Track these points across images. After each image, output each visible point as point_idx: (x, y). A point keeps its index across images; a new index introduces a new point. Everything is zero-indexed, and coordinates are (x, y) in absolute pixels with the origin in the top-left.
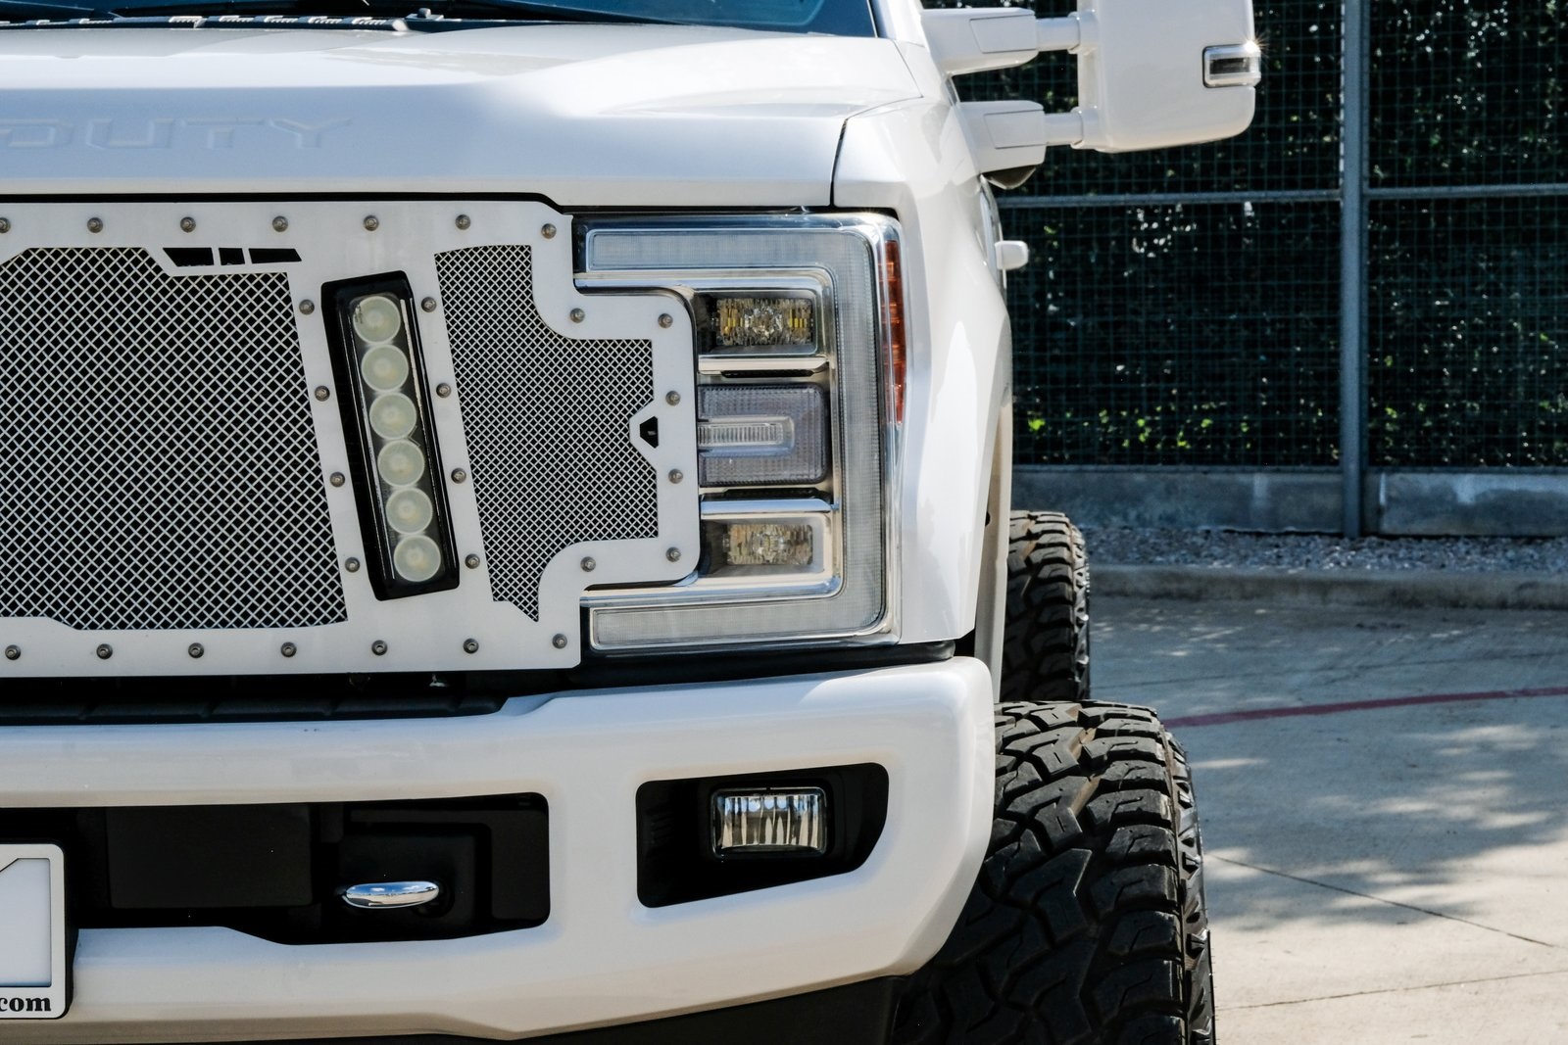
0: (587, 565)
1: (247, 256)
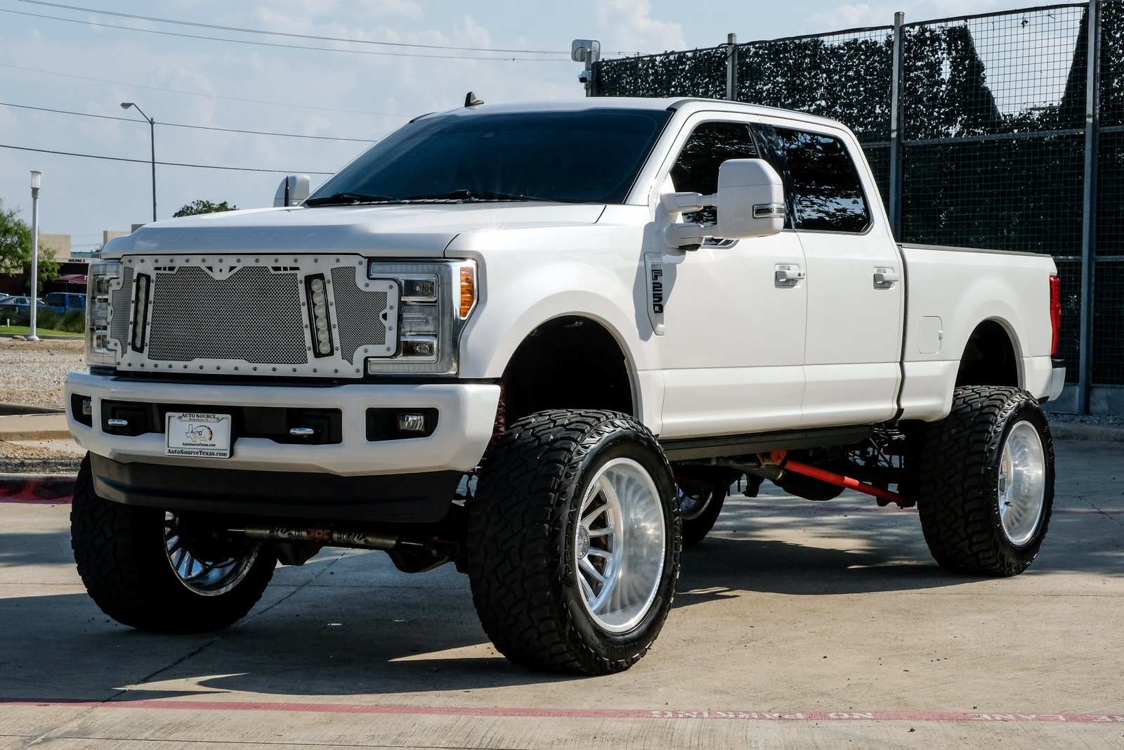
0: (366, 351)
1: (289, 269)
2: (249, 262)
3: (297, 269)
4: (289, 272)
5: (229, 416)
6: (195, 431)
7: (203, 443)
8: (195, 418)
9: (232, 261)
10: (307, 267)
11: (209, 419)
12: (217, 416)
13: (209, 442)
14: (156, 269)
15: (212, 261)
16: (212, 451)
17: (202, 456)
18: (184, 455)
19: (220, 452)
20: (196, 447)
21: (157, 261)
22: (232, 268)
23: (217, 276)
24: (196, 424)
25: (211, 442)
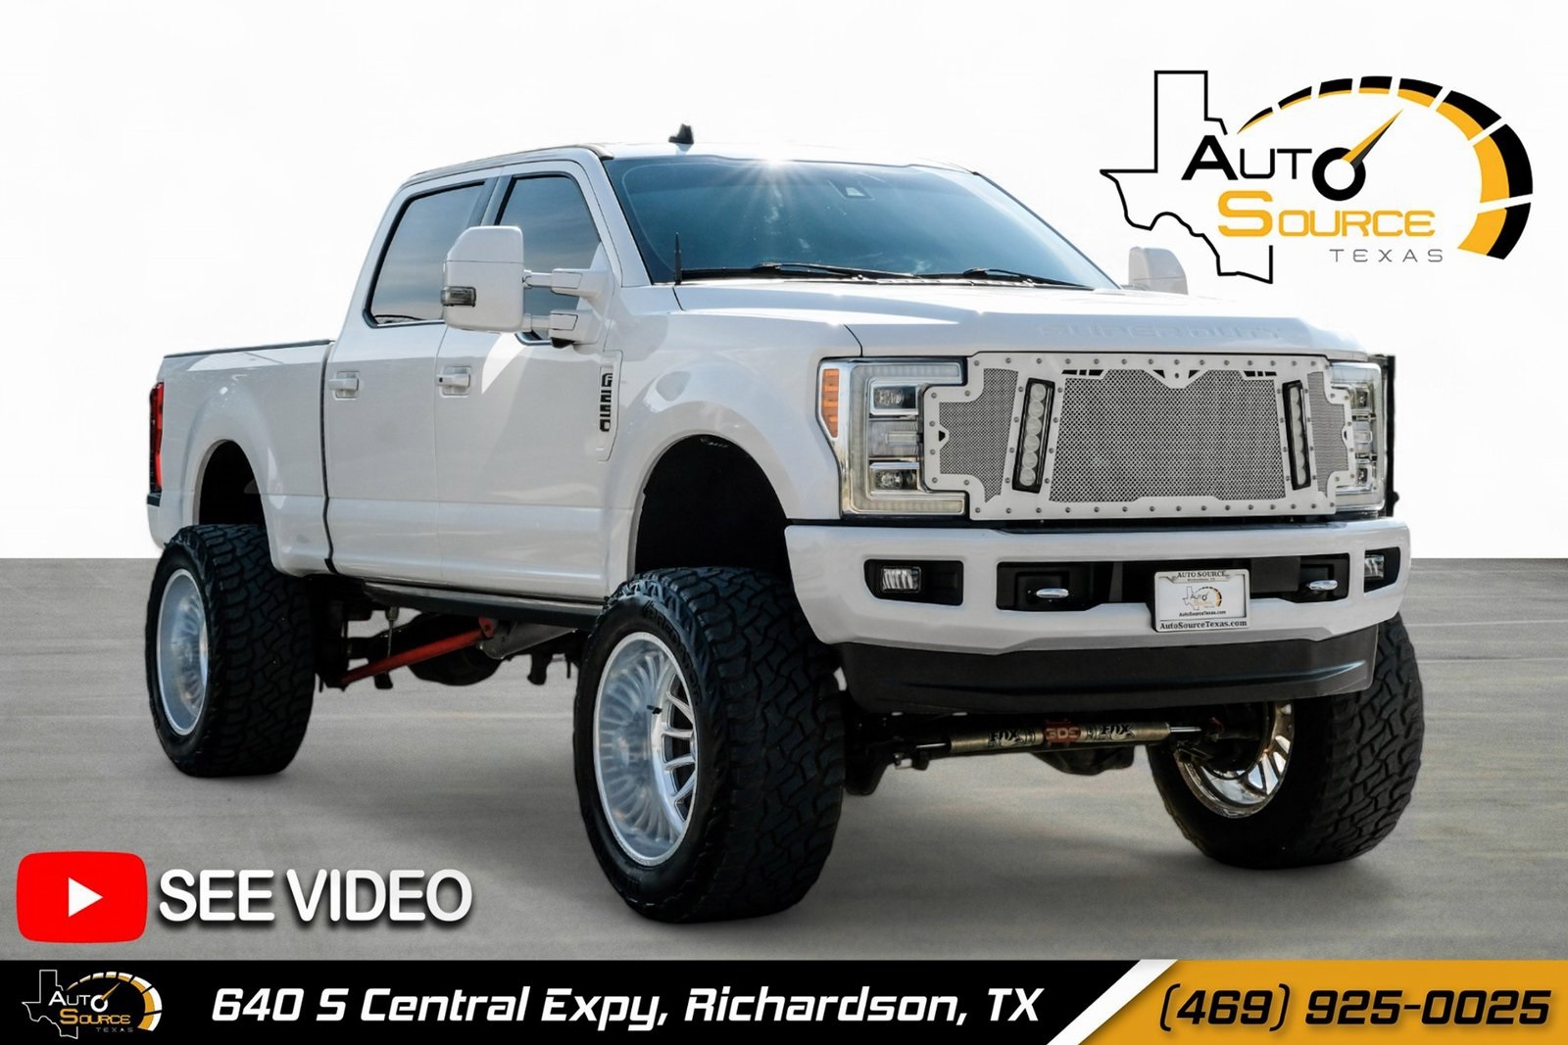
0: (1337, 479)
1: (1256, 374)
2: (1215, 364)
3: (1274, 374)
4: (1265, 378)
5: (1246, 572)
6: (1196, 595)
7: (1208, 610)
8: (1196, 578)
9: (1192, 362)
10: (1285, 372)
11: (1216, 578)
12: (1228, 572)
13: (1217, 609)
14: (1065, 372)
15: (1161, 362)
16: (1224, 621)
17: (1210, 628)
18: (1184, 629)
19: (1235, 620)
20: (1199, 617)
21: (1068, 362)
22: (1192, 373)
23: (1170, 382)
24: (1197, 586)
25: (1221, 609)
